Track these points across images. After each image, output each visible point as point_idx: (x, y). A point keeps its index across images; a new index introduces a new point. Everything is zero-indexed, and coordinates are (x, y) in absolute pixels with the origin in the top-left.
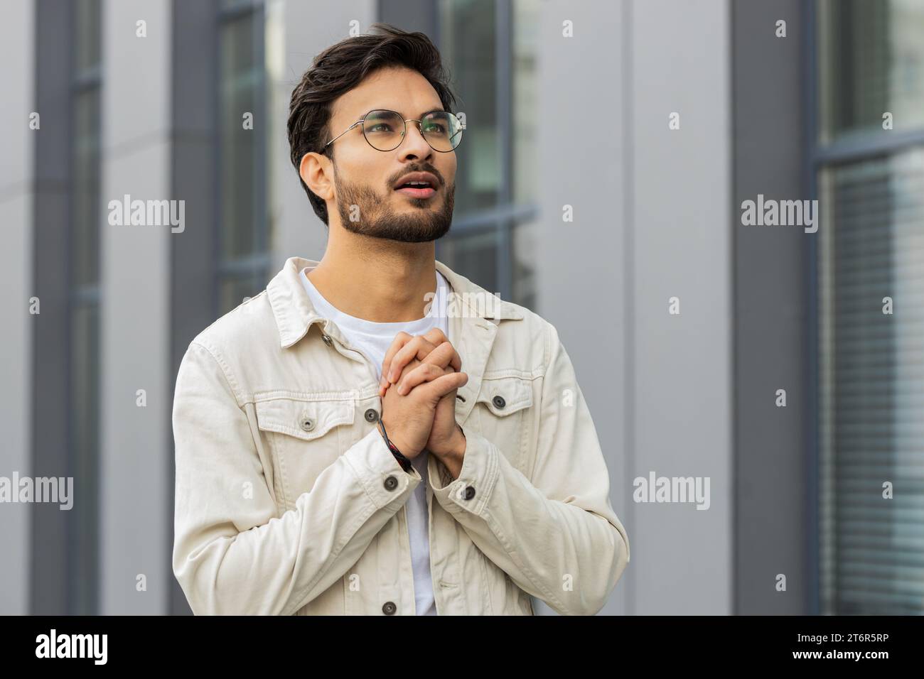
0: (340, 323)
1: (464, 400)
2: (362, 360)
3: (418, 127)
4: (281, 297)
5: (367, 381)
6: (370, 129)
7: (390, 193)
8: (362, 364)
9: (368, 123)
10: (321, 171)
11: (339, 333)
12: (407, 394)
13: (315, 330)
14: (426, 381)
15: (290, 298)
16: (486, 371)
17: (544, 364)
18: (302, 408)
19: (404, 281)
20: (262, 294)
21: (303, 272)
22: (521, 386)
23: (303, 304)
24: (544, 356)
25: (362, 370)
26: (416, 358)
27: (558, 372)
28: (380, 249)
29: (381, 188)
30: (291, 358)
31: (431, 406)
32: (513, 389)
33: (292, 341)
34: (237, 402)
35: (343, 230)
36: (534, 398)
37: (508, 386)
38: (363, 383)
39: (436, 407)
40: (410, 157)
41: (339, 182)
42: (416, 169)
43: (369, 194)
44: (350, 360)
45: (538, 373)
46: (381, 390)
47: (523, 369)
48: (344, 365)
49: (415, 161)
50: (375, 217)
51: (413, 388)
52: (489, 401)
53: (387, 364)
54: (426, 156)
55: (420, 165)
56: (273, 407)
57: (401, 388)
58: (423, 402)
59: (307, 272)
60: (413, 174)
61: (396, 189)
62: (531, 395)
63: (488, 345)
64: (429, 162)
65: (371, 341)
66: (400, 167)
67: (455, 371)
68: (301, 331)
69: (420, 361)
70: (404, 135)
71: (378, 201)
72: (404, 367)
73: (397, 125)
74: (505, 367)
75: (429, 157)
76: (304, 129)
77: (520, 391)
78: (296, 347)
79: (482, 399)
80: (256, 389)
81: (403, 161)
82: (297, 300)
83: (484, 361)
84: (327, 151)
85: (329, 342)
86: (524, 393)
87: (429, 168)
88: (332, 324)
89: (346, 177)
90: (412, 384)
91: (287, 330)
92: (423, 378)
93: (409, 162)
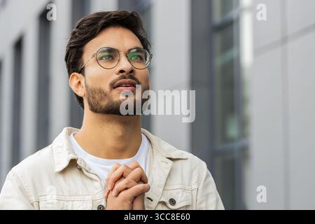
0: (86, 159)
1: (152, 200)
2: (98, 179)
3: (127, 56)
4: (58, 147)
5: (99, 190)
6: (101, 58)
7: (111, 90)
8: (96, 181)
9: (100, 55)
10: (79, 82)
11: (86, 165)
12: (117, 196)
13: (73, 163)
14: (126, 189)
15: (62, 147)
16: (165, 185)
17: (198, 182)
18: (64, 204)
19: (122, 138)
20: (50, 146)
21: (72, 135)
22: (185, 193)
23: (67, 150)
24: (198, 178)
25: (97, 184)
26: (122, 177)
27: (206, 186)
28: (109, 121)
29: (106, 88)
30: (61, 178)
31: (129, 202)
32: (180, 195)
33: (61, 169)
34: (30, 201)
35: (90, 112)
36: (192, 199)
37: (178, 193)
38: (97, 191)
39: (132, 203)
40: (122, 71)
41: (86, 86)
42: (125, 78)
43: (101, 91)
44: (91, 179)
45: (195, 187)
46: (106, 194)
47: (187, 184)
48: (88, 182)
49: (124, 74)
50: (104, 103)
51: (120, 192)
52: (167, 201)
53: (108, 180)
54: (130, 70)
55: (127, 76)
56: (48, 203)
57: (114, 193)
58: (125, 200)
59: (74, 135)
60: (123, 80)
61: (114, 88)
62: (190, 198)
63: (167, 172)
64: (132, 74)
65: (104, 169)
66: (116, 77)
67: (144, 183)
68: (65, 164)
69: (125, 178)
70: (119, 61)
71: (106, 95)
72: (116, 182)
73: (116, 56)
74: (176, 183)
75: (132, 71)
76: (71, 61)
77: (185, 196)
78: (64, 171)
79: (162, 200)
80: (40, 194)
81: (118, 74)
82: (65, 147)
83: (164, 180)
84: (82, 71)
85: (80, 169)
86: (187, 197)
87: (132, 77)
88: (82, 160)
89: (90, 83)
90: (120, 190)
91: (59, 164)
92: (125, 187)
93: (121, 74)
